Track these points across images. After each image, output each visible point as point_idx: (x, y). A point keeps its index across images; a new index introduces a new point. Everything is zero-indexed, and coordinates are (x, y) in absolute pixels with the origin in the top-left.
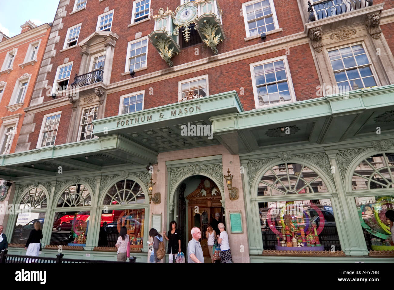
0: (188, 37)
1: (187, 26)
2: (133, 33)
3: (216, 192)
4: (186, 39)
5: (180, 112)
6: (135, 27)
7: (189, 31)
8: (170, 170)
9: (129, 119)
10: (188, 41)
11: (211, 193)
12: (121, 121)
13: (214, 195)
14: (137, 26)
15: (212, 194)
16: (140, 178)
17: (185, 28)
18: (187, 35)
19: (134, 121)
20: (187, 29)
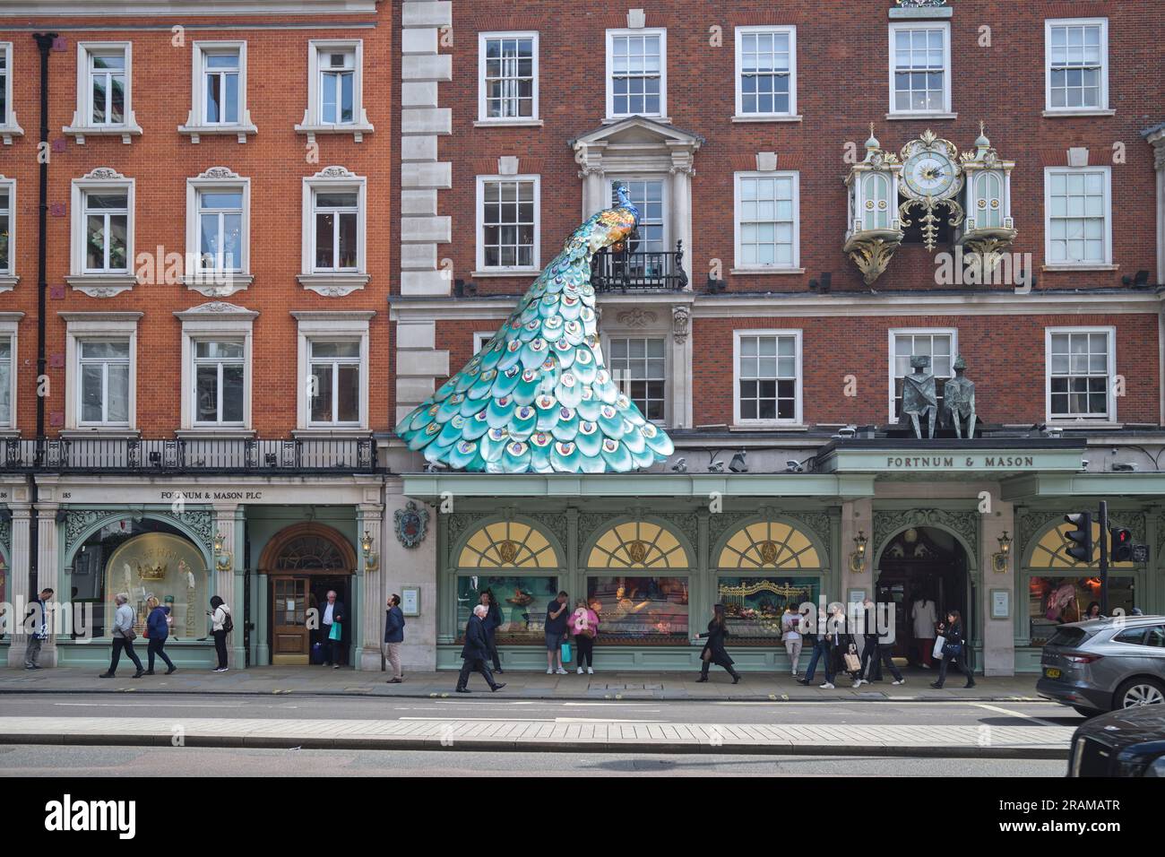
0: (934, 238)
1: (930, 210)
2: (748, 147)
3: (922, 551)
4: (927, 244)
5: (1001, 462)
6: (753, 127)
7: (934, 223)
8: (875, 514)
9: (911, 457)
10: (933, 249)
11: (914, 551)
12: (895, 458)
13: (919, 555)
14: (760, 128)
15: (916, 554)
16: (808, 523)
17: (925, 213)
18: (930, 234)
19: (920, 462)
20: (930, 217)
